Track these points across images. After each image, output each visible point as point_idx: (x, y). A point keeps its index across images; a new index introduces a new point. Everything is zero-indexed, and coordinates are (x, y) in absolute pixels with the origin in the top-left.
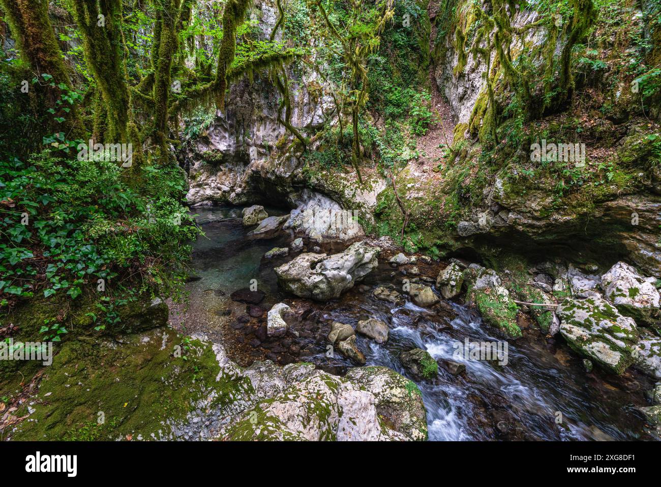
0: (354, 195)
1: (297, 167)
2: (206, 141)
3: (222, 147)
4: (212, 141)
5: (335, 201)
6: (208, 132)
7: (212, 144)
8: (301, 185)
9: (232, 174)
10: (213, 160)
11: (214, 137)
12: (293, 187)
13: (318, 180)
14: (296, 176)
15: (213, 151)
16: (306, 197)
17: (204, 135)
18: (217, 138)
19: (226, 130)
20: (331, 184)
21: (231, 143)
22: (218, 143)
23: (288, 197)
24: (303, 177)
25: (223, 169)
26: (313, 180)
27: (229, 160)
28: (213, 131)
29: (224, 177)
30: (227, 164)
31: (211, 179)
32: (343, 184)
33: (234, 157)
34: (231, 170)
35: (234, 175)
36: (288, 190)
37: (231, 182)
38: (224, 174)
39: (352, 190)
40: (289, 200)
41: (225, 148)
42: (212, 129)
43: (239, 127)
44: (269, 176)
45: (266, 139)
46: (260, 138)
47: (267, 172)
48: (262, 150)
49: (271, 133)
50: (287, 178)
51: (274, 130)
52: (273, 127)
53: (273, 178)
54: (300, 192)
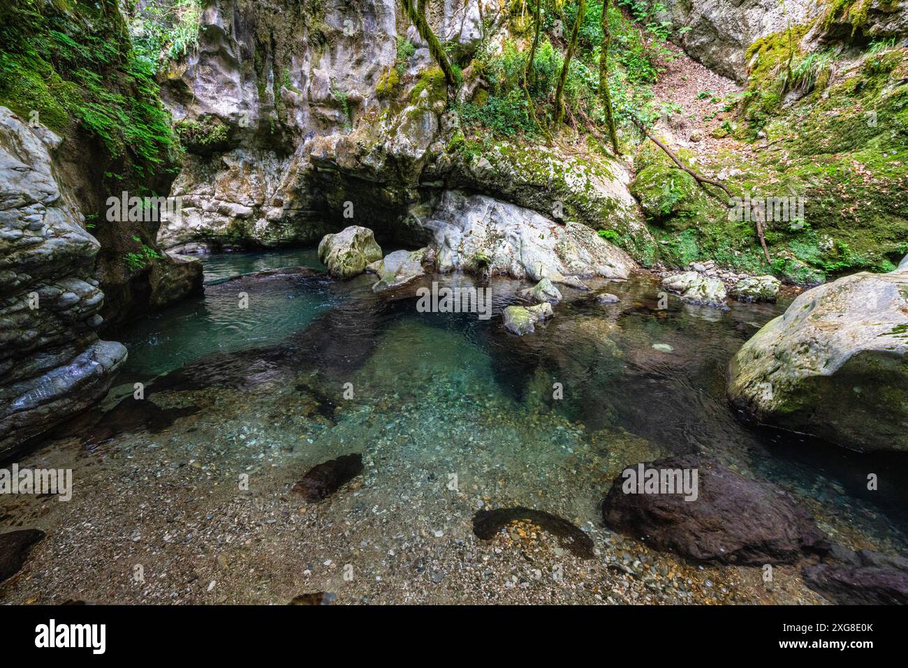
0: (588, 186)
1: (436, 137)
2: (179, 92)
3: (225, 106)
4: (197, 94)
5: (530, 208)
6: (183, 68)
7: (198, 102)
8: (438, 184)
9: (253, 176)
10: (204, 142)
11: (201, 83)
12: (419, 189)
13: (492, 161)
14: (433, 159)
15: (201, 118)
16: (451, 209)
17: (172, 76)
18: (210, 87)
19: (231, 64)
20: (526, 167)
21: (247, 99)
22: (213, 98)
23: (406, 214)
24: (452, 161)
25: (230, 164)
26: (480, 162)
27: (245, 143)
28: (196, 68)
29: (234, 184)
30: (239, 151)
31: (199, 191)
32: (555, 165)
33: (257, 135)
34: (250, 167)
35: (259, 180)
36: (411, 196)
37: (254, 195)
38: (235, 176)
39: (580, 176)
40: (407, 221)
41: (234, 109)
42: (193, 61)
43: (263, 61)
44: (367, 160)
45: (338, 85)
46: (324, 83)
47: (363, 153)
48: (329, 113)
49: (351, 72)
50: (418, 161)
51: (359, 63)
52: (355, 57)
53: (379, 165)
54: (433, 201)
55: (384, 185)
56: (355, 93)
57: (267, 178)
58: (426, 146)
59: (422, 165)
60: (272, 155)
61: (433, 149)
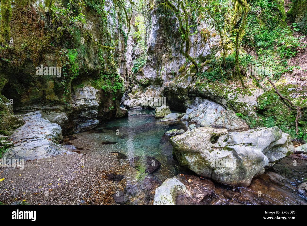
0: (236, 98)
1: (192, 82)
2: (141, 73)
3: (149, 76)
4: (144, 73)
5: (219, 104)
6: (142, 69)
7: (144, 75)
8: (194, 95)
9: (153, 91)
10: (144, 84)
11: (145, 71)
12: (189, 96)
13: (206, 89)
14: (190, 88)
15: (144, 79)
16: (197, 102)
17: (140, 71)
18: (147, 72)
19: (152, 67)
20: (217, 91)
21: (153, 74)
22: (147, 74)
23: (185, 103)
24: (196, 89)
25: (149, 88)
26: (203, 90)
27: (152, 84)
28: (145, 68)
29: (149, 93)
30: (151, 86)
31: (142, 95)
32: (226, 91)
33: (155, 82)
34: (153, 89)
35: (154, 92)
36: (185, 98)
37: (152, 96)
38: (149, 91)
39: (234, 94)
40: (185, 105)
41: (150, 77)
42: (145, 67)
43: (159, 65)
44: (173, 89)
45: (173, 69)
46: (170, 69)
47: (173, 87)
48: (170, 76)
49: (176, 66)
50: (185, 89)
51: (178, 64)
52: (178, 62)
53: (176, 90)
54: (193, 100)
55: (178, 95)
56: (176, 71)
57: (157, 92)
58: (188, 85)
59: (187, 90)
60: (159, 86)
61: (190, 86)
